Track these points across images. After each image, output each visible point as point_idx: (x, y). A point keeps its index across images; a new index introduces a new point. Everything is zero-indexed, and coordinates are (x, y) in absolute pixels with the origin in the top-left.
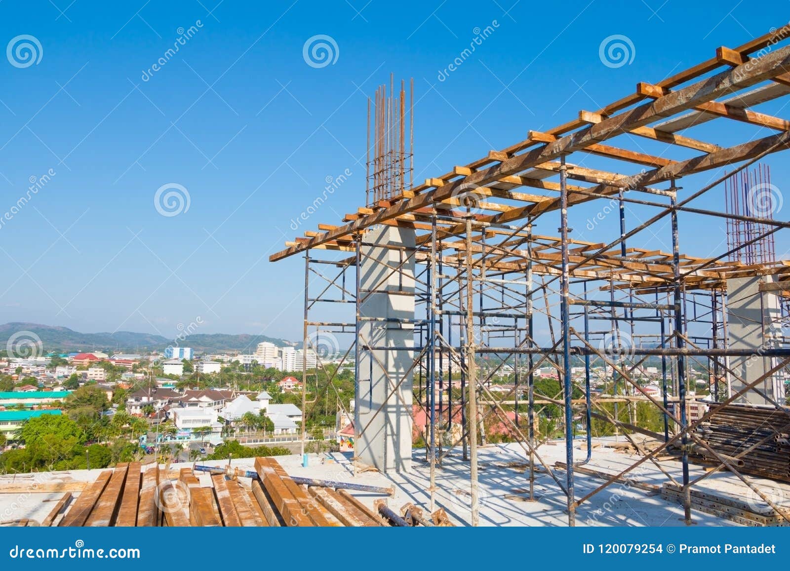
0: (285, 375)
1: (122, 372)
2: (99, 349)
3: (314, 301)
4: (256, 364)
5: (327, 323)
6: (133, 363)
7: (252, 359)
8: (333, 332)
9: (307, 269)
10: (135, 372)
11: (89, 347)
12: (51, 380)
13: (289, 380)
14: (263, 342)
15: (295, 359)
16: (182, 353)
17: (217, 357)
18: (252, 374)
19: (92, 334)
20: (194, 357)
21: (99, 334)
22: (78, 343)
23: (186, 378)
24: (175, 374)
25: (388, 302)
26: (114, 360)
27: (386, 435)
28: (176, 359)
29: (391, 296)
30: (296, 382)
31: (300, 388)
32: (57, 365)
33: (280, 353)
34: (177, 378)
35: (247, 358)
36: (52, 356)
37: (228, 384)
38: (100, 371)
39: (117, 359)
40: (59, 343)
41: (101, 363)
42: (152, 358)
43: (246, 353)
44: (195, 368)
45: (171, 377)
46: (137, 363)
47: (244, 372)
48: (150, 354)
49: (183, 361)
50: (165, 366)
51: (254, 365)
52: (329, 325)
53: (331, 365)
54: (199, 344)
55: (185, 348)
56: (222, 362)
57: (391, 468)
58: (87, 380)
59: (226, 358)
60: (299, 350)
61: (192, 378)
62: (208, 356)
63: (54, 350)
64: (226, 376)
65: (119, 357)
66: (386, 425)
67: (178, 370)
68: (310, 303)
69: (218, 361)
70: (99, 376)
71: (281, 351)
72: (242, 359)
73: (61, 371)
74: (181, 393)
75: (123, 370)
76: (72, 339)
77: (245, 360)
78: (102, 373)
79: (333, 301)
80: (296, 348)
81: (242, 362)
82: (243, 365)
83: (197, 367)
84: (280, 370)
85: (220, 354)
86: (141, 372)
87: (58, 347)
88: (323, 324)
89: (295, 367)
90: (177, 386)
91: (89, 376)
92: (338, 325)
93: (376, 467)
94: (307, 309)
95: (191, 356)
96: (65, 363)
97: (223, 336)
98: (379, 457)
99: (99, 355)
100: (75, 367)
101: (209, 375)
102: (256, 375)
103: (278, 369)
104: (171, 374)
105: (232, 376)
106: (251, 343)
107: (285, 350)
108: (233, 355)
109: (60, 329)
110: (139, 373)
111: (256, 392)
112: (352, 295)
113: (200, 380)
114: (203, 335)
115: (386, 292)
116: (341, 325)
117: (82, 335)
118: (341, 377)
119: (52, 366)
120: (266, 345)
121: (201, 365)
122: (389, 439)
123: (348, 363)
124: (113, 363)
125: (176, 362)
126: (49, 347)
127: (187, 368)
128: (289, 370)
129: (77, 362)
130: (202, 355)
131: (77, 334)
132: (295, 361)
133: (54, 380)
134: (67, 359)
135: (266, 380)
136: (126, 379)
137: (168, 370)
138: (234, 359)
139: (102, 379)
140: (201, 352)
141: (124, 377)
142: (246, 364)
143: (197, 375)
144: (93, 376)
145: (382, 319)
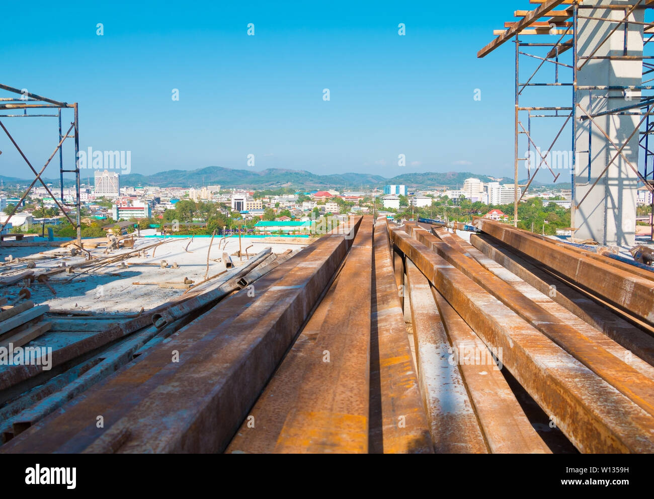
0: (490, 208)
1: (351, 206)
2: (332, 188)
3: (525, 85)
4: (463, 199)
5: (539, 108)
6: (359, 199)
7: (460, 194)
8: (546, 116)
9: (517, 54)
10: (361, 206)
11: (325, 187)
12: (300, 213)
13: (495, 212)
14: (469, 178)
15: (500, 193)
16: (398, 190)
17: (429, 193)
18: (460, 207)
19: (326, 176)
20: (408, 193)
21: (332, 175)
22: (317, 183)
23: (403, 211)
24: (393, 208)
25: (610, 69)
26: (344, 196)
27: (606, 208)
28: (393, 195)
29: (612, 62)
30: (502, 215)
31: (505, 220)
32: (303, 201)
33: (486, 188)
34: (395, 211)
35: (455, 193)
36: (299, 194)
37: (438, 216)
38: (335, 205)
39: (346, 196)
40: (303, 184)
41: (335, 199)
42: (374, 194)
43: (454, 188)
44: (410, 202)
45: (390, 210)
46: (362, 199)
47: (453, 205)
48: (371, 191)
49: (399, 197)
50: (384, 201)
51: (462, 199)
52: (541, 109)
53: (537, 198)
54: (412, 182)
55: (400, 186)
56: (432, 197)
57: (612, 242)
58: (325, 213)
59: (436, 194)
60: (504, 185)
61: (407, 211)
62: (420, 192)
63: (300, 189)
64: (437, 209)
65: (348, 194)
66: (606, 198)
67: (395, 205)
68: (520, 88)
69: (428, 196)
70: (334, 209)
71: (487, 187)
72: (451, 194)
73: (306, 205)
74: (399, 223)
75: (352, 205)
76: (311, 181)
77: (453, 195)
78: (336, 207)
79: (545, 85)
80: (501, 183)
81: (450, 197)
82: (451, 200)
83: (411, 201)
84: (486, 204)
85: (431, 190)
86: (366, 206)
87: (303, 186)
88: (534, 109)
89: (500, 201)
90: (396, 217)
91: (326, 209)
92: (552, 109)
93: (594, 240)
94: (518, 94)
95: (406, 193)
96: (309, 200)
97: (432, 174)
98: (598, 230)
99: (333, 193)
100: (316, 202)
101: (422, 209)
102: (464, 208)
103: (483, 203)
104: (390, 208)
105: (442, 209)
106: (458, 180)
107: (490, 185)
108: (443, 191)
109: (303, 172)
110: (364, 207)
111: (464, 223)
112: (568, 66)
113: (414, 213)
114: (415, 174)
115: (608, 58)
116: (554, 109)
117: (319, 177)
118: (546, 210)
119: (300, 201)
120: (471, 180)
121: (415, 200)
122: (610, 213)
123: (554, 196)
124: (344, 199)
125: (394, 197)
126: (296, 187)
127: (403, 203)
128: (495, 204)
129: (317, 198)
130: (415, 191)
131: (315, 176)
132: (500, 195)
133: (302, 212)
134: (310, 196)
135: (473, 213)
136: (354, 212)
137: (387, 204)
138: (443, 195)
139: (336, 212)
140: (414, 189)
141: (352, 210)
142: (455, 199)
143: (411, 208)
144: (330, 209)
145: (603, 87)
